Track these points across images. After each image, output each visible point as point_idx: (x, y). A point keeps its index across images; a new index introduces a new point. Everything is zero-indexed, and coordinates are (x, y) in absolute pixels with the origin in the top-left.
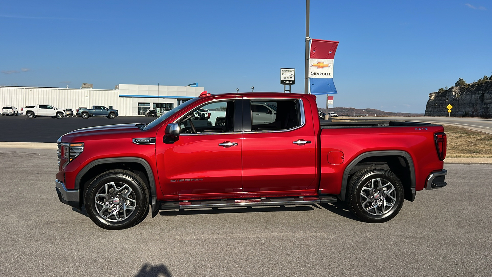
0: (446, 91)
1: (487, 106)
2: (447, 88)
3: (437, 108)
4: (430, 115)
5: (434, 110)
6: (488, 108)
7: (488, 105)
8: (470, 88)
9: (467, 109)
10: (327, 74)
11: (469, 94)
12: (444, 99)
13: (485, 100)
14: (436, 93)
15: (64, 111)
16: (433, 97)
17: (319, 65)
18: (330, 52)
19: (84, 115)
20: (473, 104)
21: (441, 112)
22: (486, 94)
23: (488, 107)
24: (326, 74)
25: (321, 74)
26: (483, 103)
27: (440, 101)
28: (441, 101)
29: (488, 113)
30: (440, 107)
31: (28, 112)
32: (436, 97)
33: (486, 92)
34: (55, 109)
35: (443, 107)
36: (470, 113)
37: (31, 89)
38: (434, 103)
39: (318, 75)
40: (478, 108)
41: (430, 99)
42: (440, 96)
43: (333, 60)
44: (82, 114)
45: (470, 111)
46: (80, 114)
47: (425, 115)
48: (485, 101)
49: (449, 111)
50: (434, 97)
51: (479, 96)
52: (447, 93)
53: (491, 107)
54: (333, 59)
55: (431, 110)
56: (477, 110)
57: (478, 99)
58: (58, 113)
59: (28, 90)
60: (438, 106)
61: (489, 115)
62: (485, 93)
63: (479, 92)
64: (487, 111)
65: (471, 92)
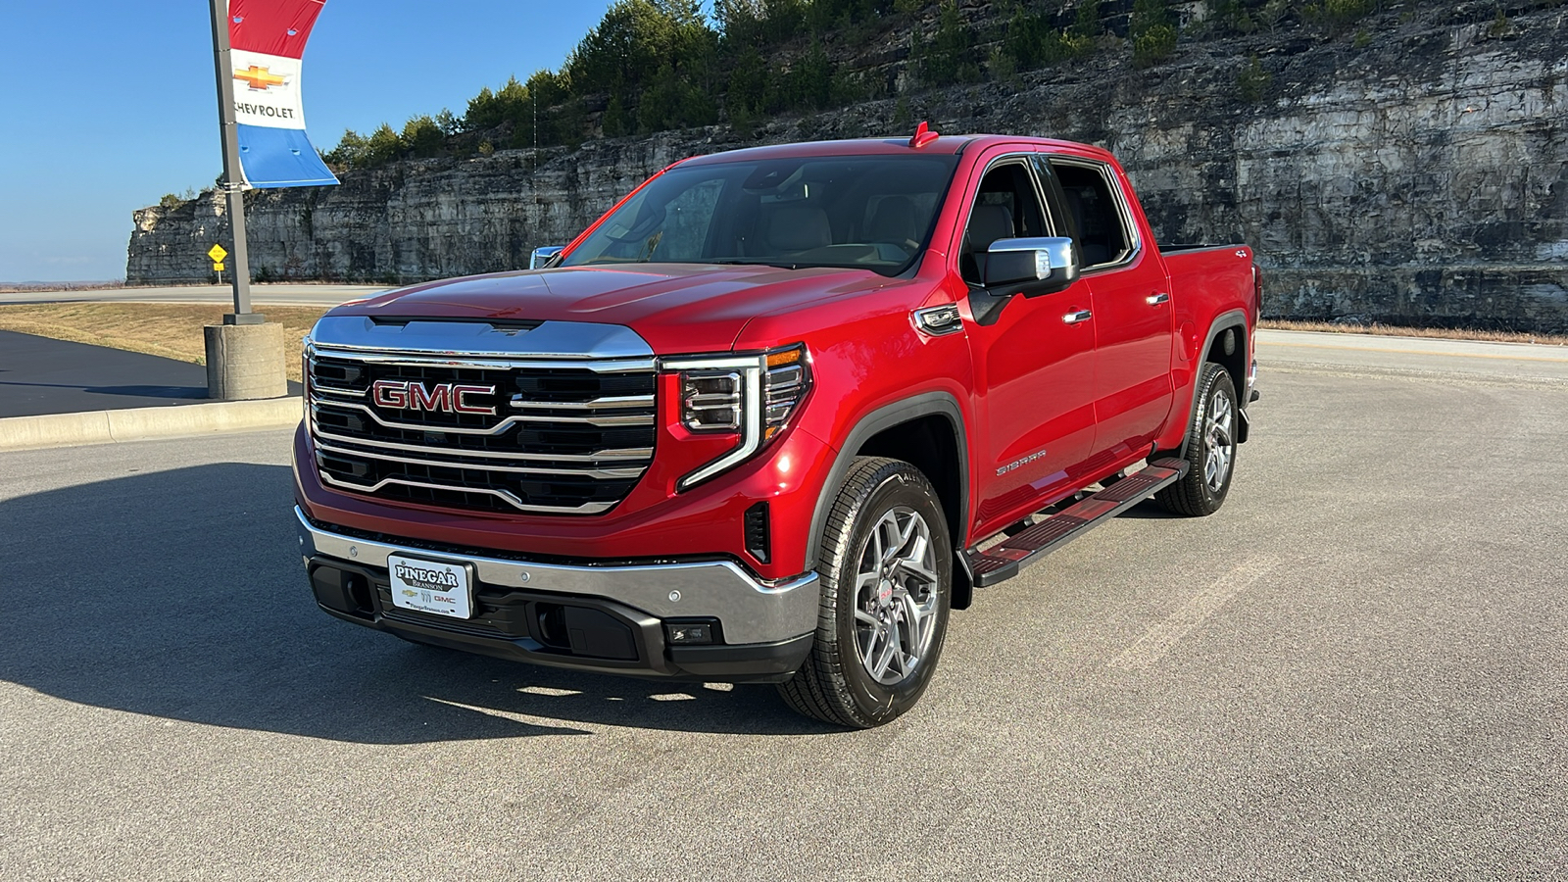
0: (192, 204)
1: (325, 248)
2: (193, 193)
3: (168, 258)
4: (145, 281)
5: (157, 264)
6: (330, 255)
7: (330, 245)
8: (266, 196)
9: (269, 258)
10: (284, 113)
11: (268, 213)
12: (188, 227)
13: (318, 232)
14: (156, 210)
16: (148, 223)
17: (253, 75)
18: (291, 33)
20: (283, 243)
21: (185, 272)
22: (321, 213)
23: (330, 250)
24: (280, 113)
25: (265, 112)
26: (311, 240)
27: (175, 234)
28: (179, 234)
29: (331, 268)
30: (176, 256)
32: (160, 221)
33: (319, 207)
35: (189, 253)
36: (278, 270)
38: (156, 243)
39: (254, 112)
40: (299, 254)
41: (139, 229)
42: (174, 219)
43: (300, 62)
45: (277, 264)
47: (130, 282)
48: (319, 234)
49: (219, 267)
50: (151, 222)
51: (298, 218)
52: (194, 210)
53: (337, 251)
54: (299, 58)
55: (148, 266)
56: (298, 261)
57: (295, 227)
60: (172, 252)
61: (336, 275)
62: (313, 211)
63: (295, 207)
64: (329, 264)
65: (272, 206)
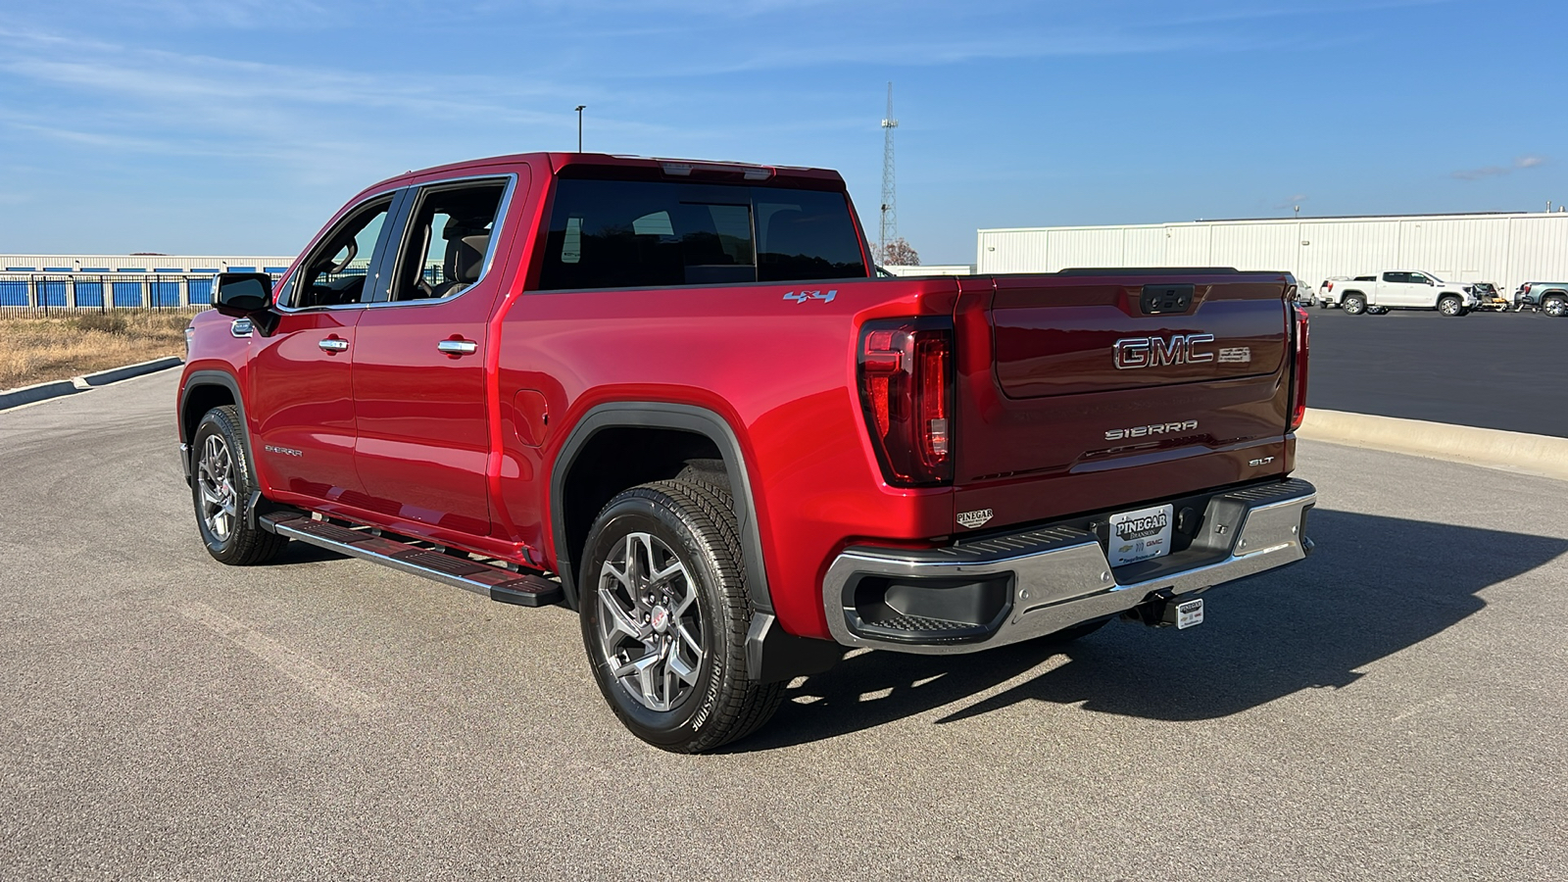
15: (1467, 290)
19: (1549, 305)
31: (1347, 294)
34: (1436, 283)
37: (1419, 223)
44: (1543, 301)
46: (1536, 301)
58: (1443, 296)
59: (1409, 225)
